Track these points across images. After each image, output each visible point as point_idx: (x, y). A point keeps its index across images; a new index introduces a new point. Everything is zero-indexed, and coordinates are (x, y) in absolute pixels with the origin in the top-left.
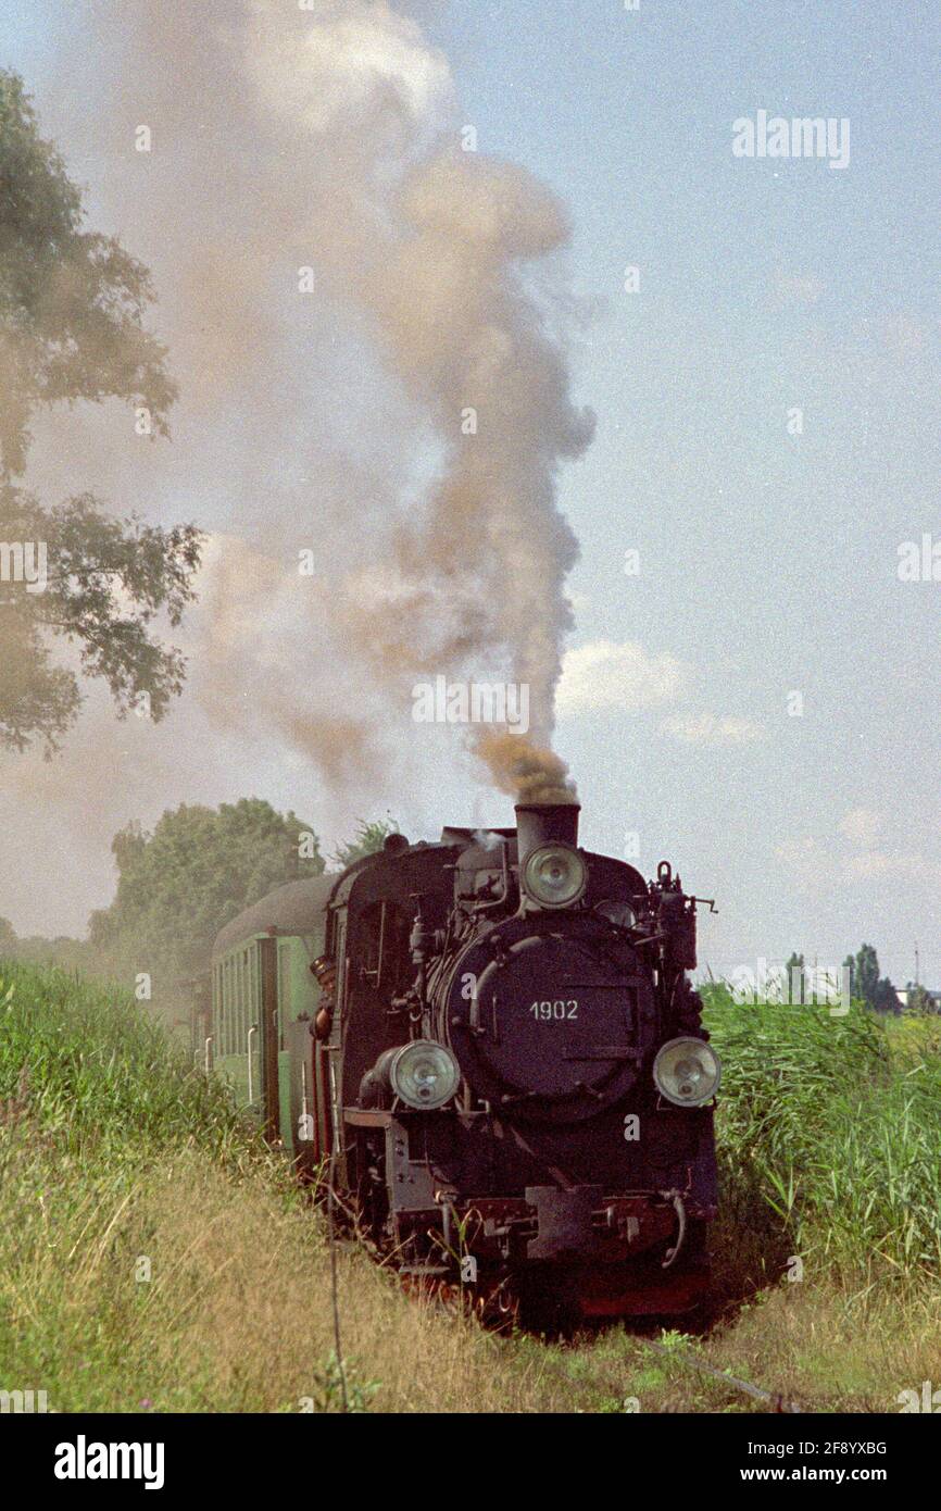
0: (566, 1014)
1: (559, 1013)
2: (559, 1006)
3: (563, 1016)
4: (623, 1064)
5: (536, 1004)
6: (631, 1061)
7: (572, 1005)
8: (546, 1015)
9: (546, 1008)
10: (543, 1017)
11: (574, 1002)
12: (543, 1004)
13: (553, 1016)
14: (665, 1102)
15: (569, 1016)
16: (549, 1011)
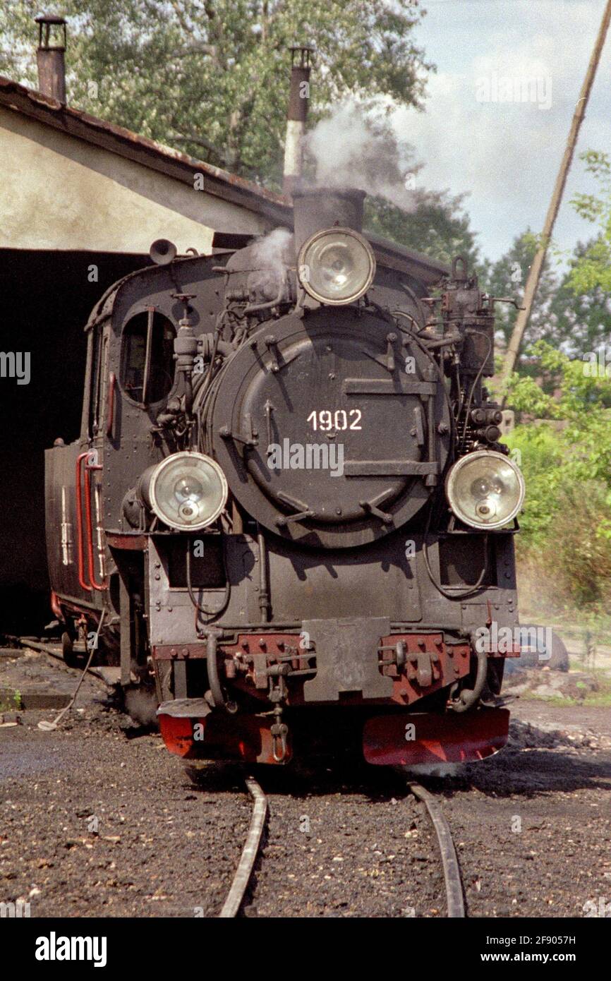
0: (349, 425)
1: (341, 424)
2: (340, 416)
3: (345, 427)
4: (411, 482)
5: (314, 414)
6: (421, 479)
7: (355, 415)
8: (326, 425)
9: (325, 418)
10: (322, 428)
11: (358, 411)
12: (322, 413)
13: (333, 428)
14: (460, 524)
15: (352, 427)
16: (329, 421)
